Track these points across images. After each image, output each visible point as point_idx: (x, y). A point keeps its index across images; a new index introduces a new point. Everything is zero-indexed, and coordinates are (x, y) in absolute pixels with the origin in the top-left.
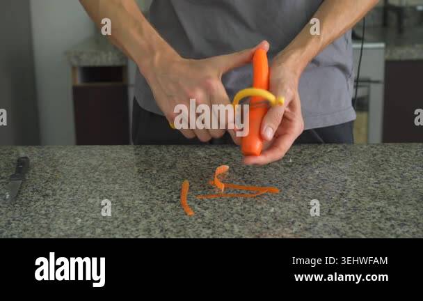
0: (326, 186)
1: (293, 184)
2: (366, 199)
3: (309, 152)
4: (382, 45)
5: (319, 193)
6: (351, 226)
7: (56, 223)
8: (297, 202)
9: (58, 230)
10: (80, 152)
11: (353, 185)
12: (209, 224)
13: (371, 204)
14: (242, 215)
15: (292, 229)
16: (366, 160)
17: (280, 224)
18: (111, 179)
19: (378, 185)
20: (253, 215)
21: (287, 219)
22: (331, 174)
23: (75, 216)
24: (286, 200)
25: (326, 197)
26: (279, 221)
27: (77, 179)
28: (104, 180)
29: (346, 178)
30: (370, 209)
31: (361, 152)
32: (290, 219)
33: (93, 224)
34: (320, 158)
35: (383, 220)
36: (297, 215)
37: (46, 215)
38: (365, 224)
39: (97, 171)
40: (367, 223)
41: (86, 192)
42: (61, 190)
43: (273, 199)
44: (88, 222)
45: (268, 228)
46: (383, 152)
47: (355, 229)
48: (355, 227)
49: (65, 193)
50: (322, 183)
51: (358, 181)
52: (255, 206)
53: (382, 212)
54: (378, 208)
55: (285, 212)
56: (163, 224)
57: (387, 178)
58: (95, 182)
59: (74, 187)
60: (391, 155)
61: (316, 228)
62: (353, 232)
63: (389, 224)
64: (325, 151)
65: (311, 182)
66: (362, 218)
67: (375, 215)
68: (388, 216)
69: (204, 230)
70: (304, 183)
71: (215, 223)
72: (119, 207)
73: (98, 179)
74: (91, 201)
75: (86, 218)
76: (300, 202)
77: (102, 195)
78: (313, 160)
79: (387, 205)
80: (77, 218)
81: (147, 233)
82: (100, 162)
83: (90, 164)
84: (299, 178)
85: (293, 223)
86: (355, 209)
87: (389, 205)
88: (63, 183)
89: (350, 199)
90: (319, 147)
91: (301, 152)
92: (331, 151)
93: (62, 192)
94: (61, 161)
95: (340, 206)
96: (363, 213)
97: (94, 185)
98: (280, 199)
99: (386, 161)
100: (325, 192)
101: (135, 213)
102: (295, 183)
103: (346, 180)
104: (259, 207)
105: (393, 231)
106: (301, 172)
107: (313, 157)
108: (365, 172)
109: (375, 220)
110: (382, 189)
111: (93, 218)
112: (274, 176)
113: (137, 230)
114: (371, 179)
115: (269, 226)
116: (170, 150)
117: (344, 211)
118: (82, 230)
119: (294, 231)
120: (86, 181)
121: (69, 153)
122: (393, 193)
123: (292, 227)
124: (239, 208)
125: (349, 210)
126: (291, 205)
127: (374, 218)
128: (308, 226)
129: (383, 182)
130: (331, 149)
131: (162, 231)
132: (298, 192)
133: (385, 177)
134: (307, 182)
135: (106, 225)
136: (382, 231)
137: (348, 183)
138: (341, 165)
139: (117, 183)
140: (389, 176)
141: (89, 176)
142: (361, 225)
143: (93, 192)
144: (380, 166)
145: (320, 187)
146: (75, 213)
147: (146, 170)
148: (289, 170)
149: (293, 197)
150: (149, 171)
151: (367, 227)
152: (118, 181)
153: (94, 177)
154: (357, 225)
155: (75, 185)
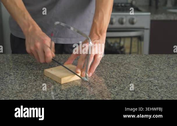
0: (128, 72)
1: (115, 71)
2: (145, 77)
3: (121, 58)
4: (149, 14)
5: (126, 75)
6: (139, 88)
7: (15, 87)
8: (117, 78)
9: (16, 90)
10: (24, 57)
11: (139, 72)
12: (80, 87)
13: (148, 79)
14: (94, 84)
15: (115, 90)
16: (144, 61)
17: (110, 88)
18: (38, 68)
19: (150, 72)
20: (99, 84)
21: (113, 86)
22: (130, 67)
23: (23, 84)
24: (112, 78)
25: (129, 76)
26: (109, 86)
27: (24, 68)
28: (35, 69)
29: (137, 68)
30: (147, 82)
31: (142, 58)
32: (114, 85)
33: (31, 87)
34: (126, 60)
35: (152, 86)
36: (117, 84)
37: (11, 83)
38: (145, 88)
39: (32, 65)
40: (146, 87)
41: (28, 74)
42: (17, 73)
43: (107, 77)
44: (29, 86)
45: (105, 89)
46: (151, 58)
47: (141, 90)
48: (141, 89)
49: (18, 74)
50: (127, 70)
51: (141, 70)
52: (99, 80)
53: (152, 83)
54: (150, 81)
55: (112, 82)
56: (61, 87)
57: (154, 69)
58: (32, 70)
59: (22, 72)
60: (155, 59)
61: (125, 89)
62: (140, 91)
63: (155, 88)
64: (127, 57)
65: (122, 70)
66: (144, 85)
67: (149, 84)
68: (155, 85)
69: (78, 90)
70: (119, 71)
71: (83, 87)
72: (41, 80)
73: (32, 68)
74: (30, 77)
75: (28, 85)
76: (118, 79)
77: (34, 75)
78: (123, 61)
79: (154, 80)
80: (24, 85)
81: (54, 91)
82: (33, 61)
83: (28, 62)
84: (117, 69)
85: (115, 87)
86: (141, 82)
87: (155, 80)
88: (17, 70)
89: (138, 77)
90: (125, 56)
91: (117, 58)
92: (130, 57)
93: (17, 74)
94: (16, 61)
95: (134, 80)
96: (144, 83)
97: (31, 71)
98: (109, 77)
99: (153, 62)
100: (128, 74)
101: (49, 83)
102: (115, 70)
103: (137, 70)
104: (101, 80)
105: (157, 91)
106: (118, 66)
107: (123, 60)
108: (144, 66)
109: (149, 86)
110: (151, 73)
111: (31, 85)
112: (107, 68)
113: (50, 90)
114: (147, 69)
115: (105, 88)
116: (62, 56)
117: (136, 82)
118: (27, 90)
119: (116, 90)
120: (27, 69)
121: (20, 57)
122: (156, 75)
123: (115, 89)
124: (93, 81)
125: (139, 82)
126: (114, 80)
127: (149, 85)
128: (121, 88)
129: (152, 70)
130: (130, 56)
131: (60, 90)
132: (117, 74)
133: (152, 68)
134: (121, 70)
135: (37, 88)
136: (152, 91)
137: (138, 71)
138: (134, 63)
139: (41, 70)
140: (154, 68)
141: (29, 67)
142: (144, 88)
143: (31, 74)
144: (150, 64)
145: (126, 72)
146: (23, 83)
147: (52, 65)
148: (113, 65)
149: (115, 76)
150: (54, 65)
151: (146, 89)
152: (41, 69)
153: (30, 67)
154: (142, 88)
155: (23, 71)
